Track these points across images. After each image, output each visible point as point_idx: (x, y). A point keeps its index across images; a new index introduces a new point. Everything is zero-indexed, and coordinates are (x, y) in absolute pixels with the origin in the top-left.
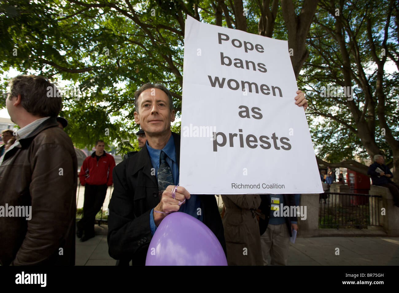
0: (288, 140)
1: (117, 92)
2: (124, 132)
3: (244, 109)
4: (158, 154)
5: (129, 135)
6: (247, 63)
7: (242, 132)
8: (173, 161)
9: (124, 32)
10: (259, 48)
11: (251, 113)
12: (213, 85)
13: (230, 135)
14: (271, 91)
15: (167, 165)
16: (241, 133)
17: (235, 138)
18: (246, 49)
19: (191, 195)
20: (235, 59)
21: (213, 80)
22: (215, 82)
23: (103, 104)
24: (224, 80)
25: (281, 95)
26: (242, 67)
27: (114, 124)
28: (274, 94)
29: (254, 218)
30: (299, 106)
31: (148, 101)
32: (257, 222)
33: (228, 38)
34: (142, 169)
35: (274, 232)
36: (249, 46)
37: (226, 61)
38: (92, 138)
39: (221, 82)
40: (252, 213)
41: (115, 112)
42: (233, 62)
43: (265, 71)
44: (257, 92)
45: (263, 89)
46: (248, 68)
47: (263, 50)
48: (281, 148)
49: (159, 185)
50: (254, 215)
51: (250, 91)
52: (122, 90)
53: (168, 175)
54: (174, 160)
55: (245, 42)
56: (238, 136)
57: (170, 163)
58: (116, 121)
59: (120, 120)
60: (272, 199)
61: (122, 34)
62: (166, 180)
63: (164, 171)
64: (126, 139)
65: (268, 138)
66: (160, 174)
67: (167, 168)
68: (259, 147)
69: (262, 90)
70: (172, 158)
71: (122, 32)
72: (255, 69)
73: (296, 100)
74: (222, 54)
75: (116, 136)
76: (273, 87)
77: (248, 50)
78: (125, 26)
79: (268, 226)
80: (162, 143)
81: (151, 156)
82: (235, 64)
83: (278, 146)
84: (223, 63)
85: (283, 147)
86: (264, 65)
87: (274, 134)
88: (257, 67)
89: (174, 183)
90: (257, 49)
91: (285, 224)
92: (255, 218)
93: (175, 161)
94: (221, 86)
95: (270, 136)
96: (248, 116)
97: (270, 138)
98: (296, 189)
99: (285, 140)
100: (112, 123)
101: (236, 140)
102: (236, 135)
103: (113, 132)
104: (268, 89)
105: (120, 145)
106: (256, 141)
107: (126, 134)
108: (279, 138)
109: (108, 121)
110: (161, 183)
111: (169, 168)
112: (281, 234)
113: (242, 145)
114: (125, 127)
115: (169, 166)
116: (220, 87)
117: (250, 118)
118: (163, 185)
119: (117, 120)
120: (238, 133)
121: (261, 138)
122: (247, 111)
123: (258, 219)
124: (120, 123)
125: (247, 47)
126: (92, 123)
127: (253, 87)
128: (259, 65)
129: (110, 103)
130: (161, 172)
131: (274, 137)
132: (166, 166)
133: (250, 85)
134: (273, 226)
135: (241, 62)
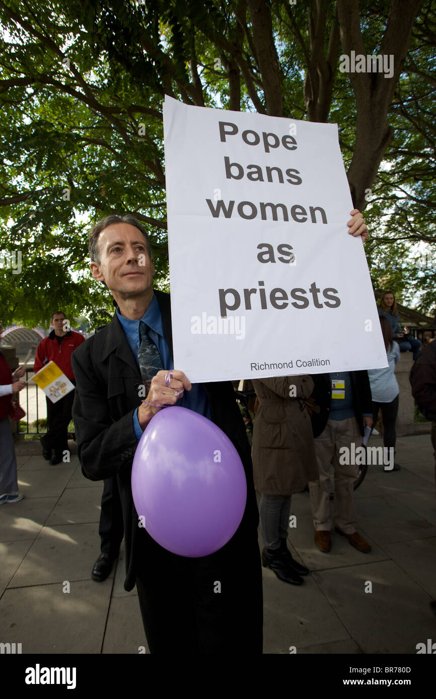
0: (335, 291)
1: (76, 231)
2: (96, 294)
3: (265, 249)
4: (136, 326)
5: (104, 299)
6: (269, 170)
7: (263, 285)
8: (159, 336)
9: (74, 124)
10: (289, 142)
11: (277, 255)
12: (216, 214)
13: (246, 291)
14: (309, 216)
15: (151, 342)
16: (262, 287)
17: (252, 295)
18: (267, 146)
19: (192, 384)
20: (250, 167)
21: (215, 206)
22: (218, 209)
23: (56, 252)
24: (232, 203)
25: (325, 221)
26: (260, 178)
27: (78, 283)
28: (314, 221)
29: (302, 411)
30: (355, 236)
31: (118, 243)
32: (309, 418)
33: (235, 131)
34: (114, 352)
35: (338, 431)
36: (272, 141)
37: (235, 171)
38: (47, 310)
39: (227, 207)
40: (300, 404)
41: (78, 264)
42: (246, 171)
43: (300, 181)
44: (286, 219)
45: (297, 213)
46: (270, 180)
47: (295, 145)
48: (324, 305)
49: (142, 373)
50: (303, 406)
51: (275, 218)
52: (84, 226)
53: (153, 356)
54: (161, 333)
55: (264, 134)
56: (258, 292)
57: (155, 338)
58: (82, 279)
59: (87, 276)
60: (334, 382)
61: (72, 128)
62: (151, 365)
63: (147, 352)
64: (101, 305)
65: (303, 292)
66: (141, 357)
67: (152, 347)
68: (290, 306)
69: (294, 214)
70: (157, 331)
71: (72, 124)
72: (281, 181)
73: (350, 227)
74: (227, 159)
75: (84, 302)
76: (311, 208)
77: (270, 148)
78: (74, 112)
79: (328, 422)
80: (142, 309)
81: (126, 331)
82: (249, 176)
83: (320, 303)
84: (229, 175)
85: (327, 304)
86: (297, 172)
87: (313, 285)
88: (286, 177)
89: (164, 368)
90: (285, 143)
91: (354, 418)
92: (305, 411)
93: (162, 336)
94: (228, 215)
95: (307, 288)
96: (272, 259)
97: (308, 291)
98: (347, 364)
99: (330, 293)
100: (76, 282)
101: (255, 299)
102: (254, 291)
103: (79, 296)
104: (304, 213)
105: (93, 316)
106: (285, 297)
107: (100, 297)
108: (322, 291)
109: (69, 279)
110: (144, 370)
111: (154, 347)
112: (349, 433)
113: (264, 306)
114: (97, 287)
115: (154, 344)
116: (226, 217)
117: (275, 262)
118: (148, 372)
119: (83, 276)
120: (258, 288)
121: (293, 292)
122: (271, 252)
123: (311, 412)
124: (88, 280)
125: (268, 142)
126: (43, 285)
127: (280, 211)
128: (288, 172)
129: (68, 250)
130: (143, 354)
131: (314, 290)
132: (149, 344)
133: (274, 208)
134: (336, 421)
135: (259, 171)
